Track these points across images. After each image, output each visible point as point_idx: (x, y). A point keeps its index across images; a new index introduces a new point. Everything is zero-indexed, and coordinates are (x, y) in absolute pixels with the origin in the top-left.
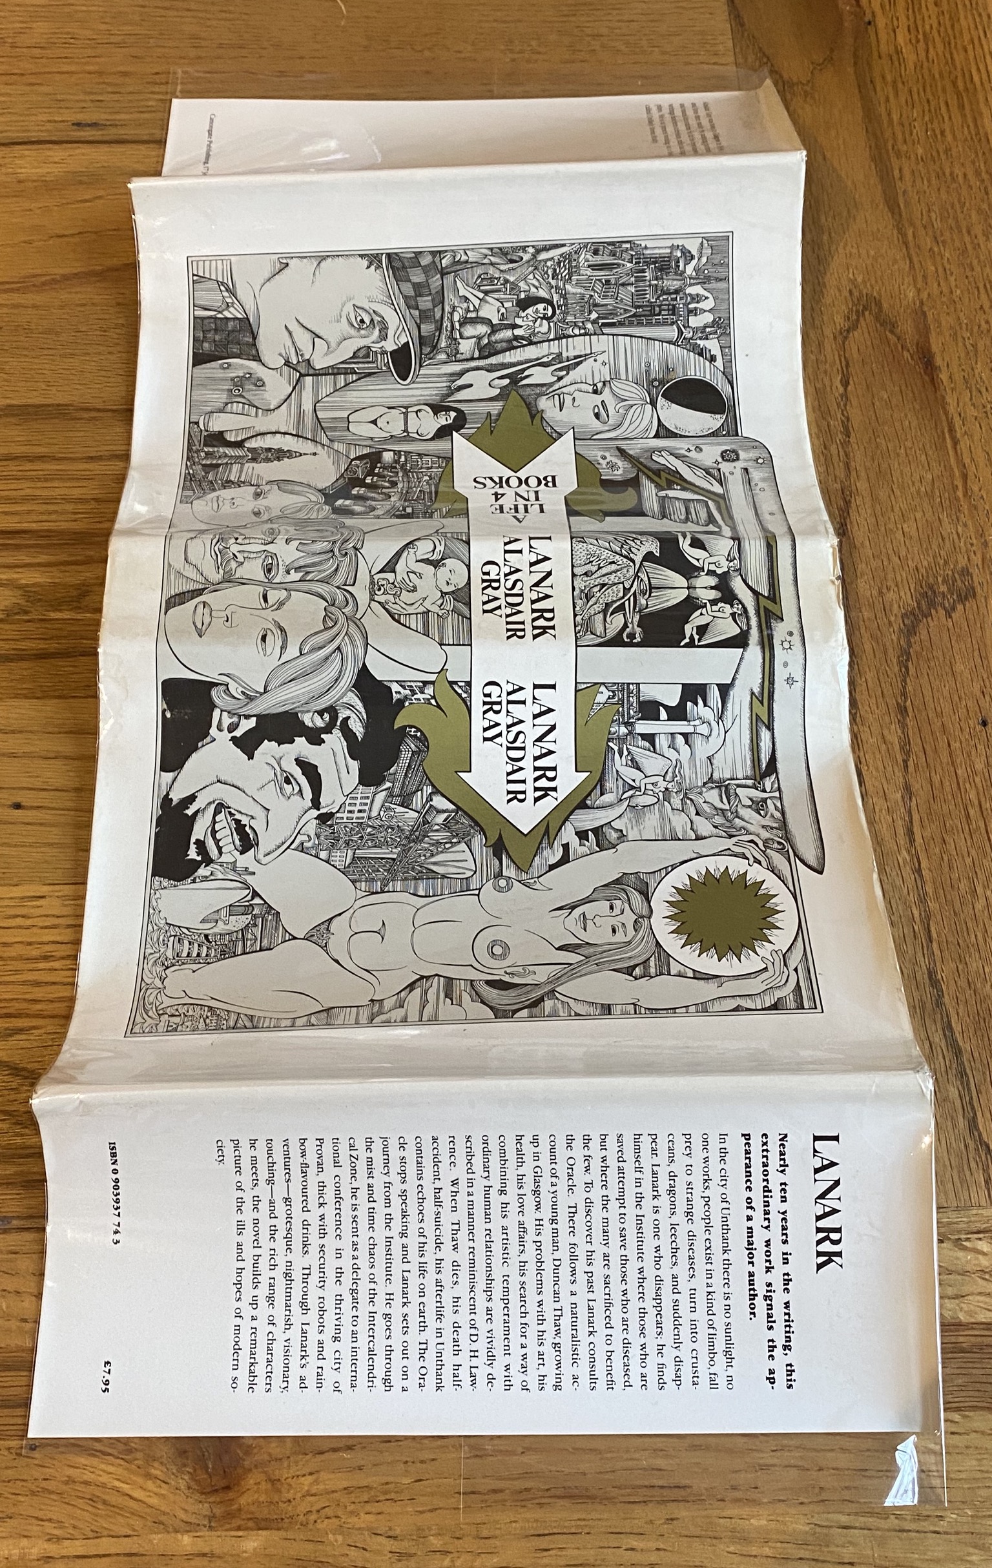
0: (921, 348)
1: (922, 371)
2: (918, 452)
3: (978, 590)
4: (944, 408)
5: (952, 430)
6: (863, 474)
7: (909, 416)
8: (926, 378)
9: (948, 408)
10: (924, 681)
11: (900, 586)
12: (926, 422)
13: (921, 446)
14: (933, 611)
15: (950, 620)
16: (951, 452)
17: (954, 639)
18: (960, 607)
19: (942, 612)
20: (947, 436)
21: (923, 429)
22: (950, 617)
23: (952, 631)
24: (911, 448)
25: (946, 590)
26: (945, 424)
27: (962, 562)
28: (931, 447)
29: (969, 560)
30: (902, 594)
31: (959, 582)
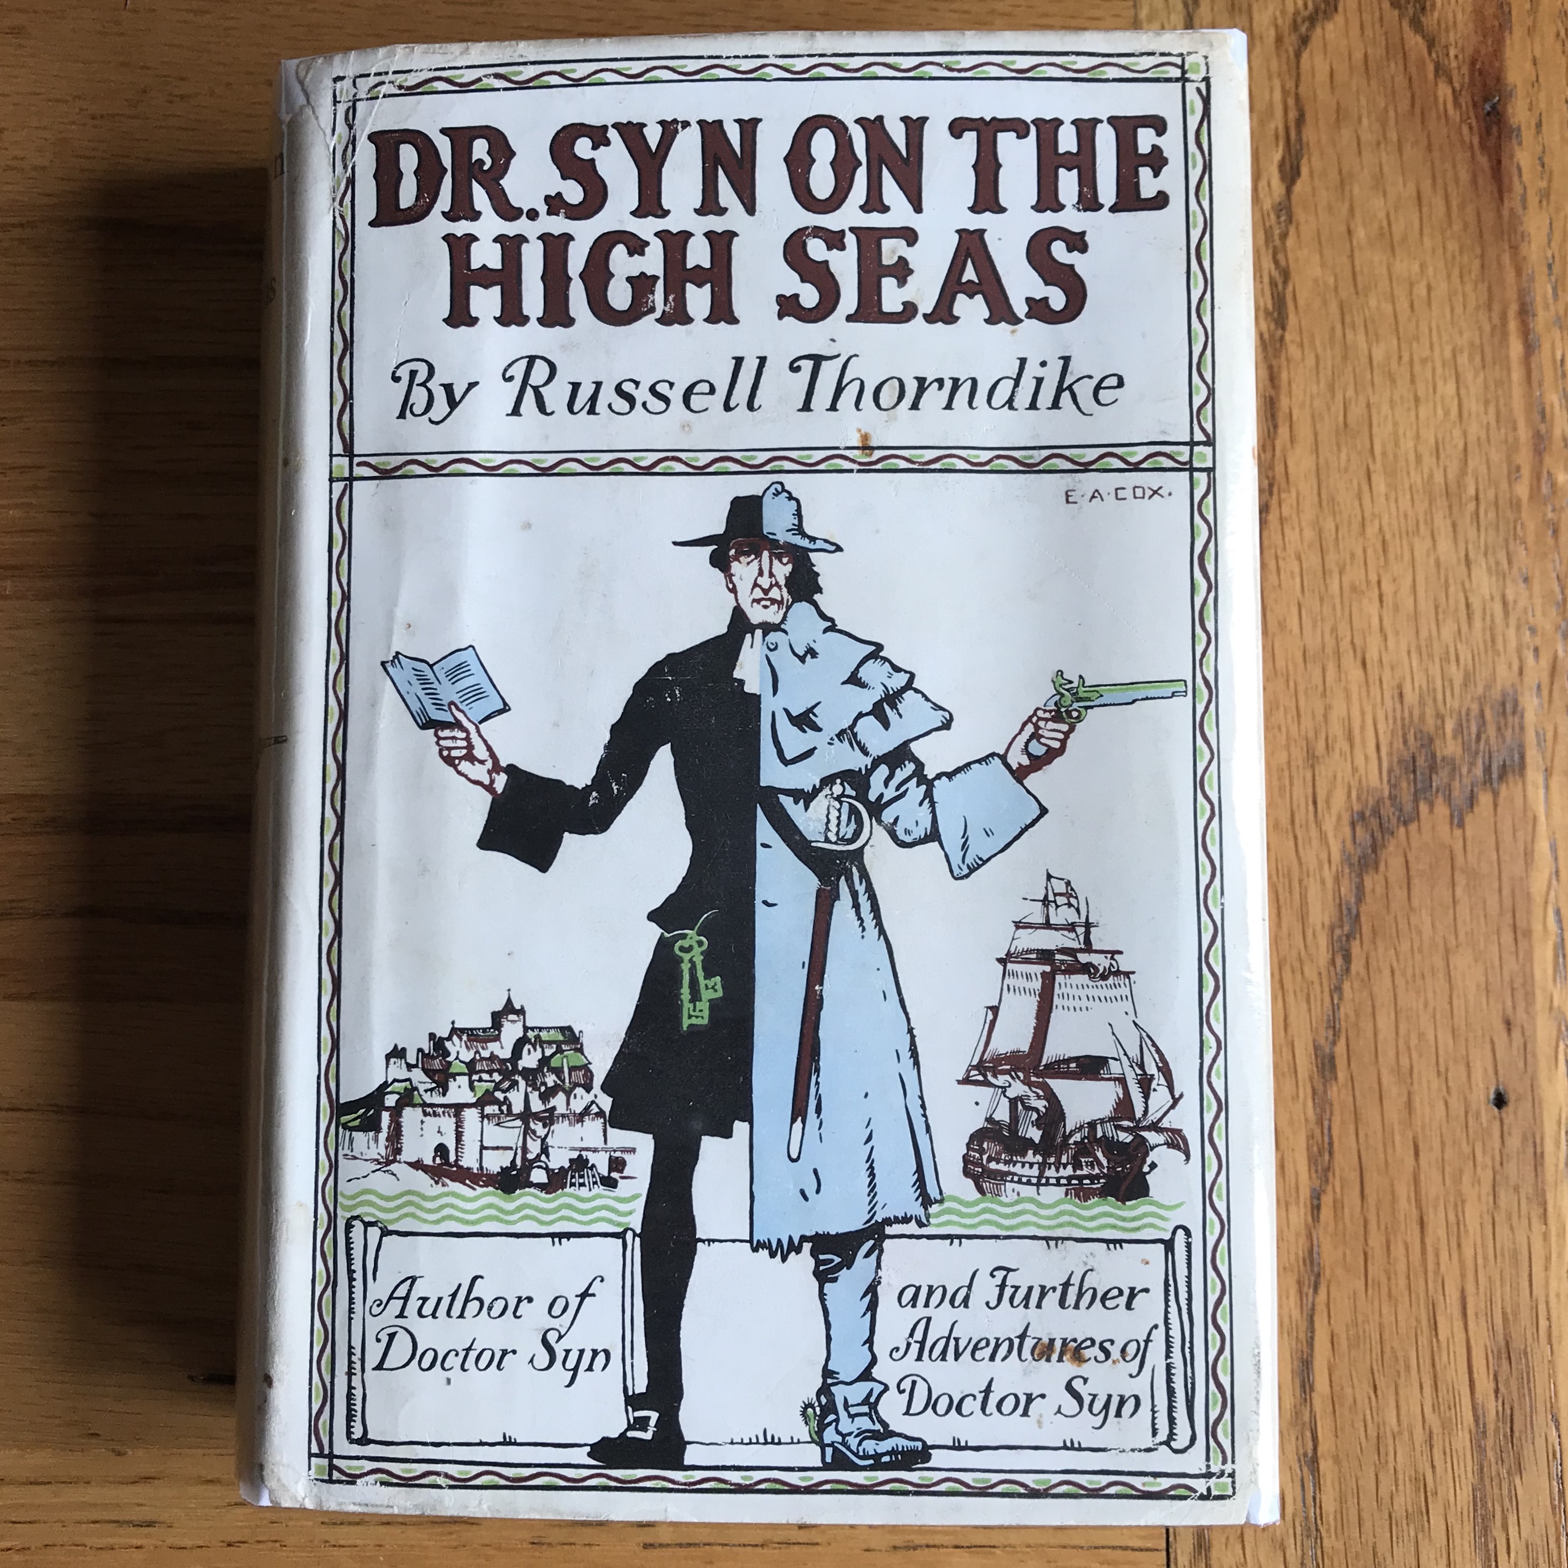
0: (1481, 73)
1: (1476, 140)
2: (1439, 371)
3: (1532, 755)
4: (1514, 249)
5: (1525, 312)
6: (1304, 431)
7: (1430, 271)
8: (1483, 161)
9: (1524, 249)
10: (1382, 987)
11: (1357, 740)
12: (1469, 287)
13: (1448, 354)
14: (1423, 808)
15: (1458, 832)
16: (1517, 375)
17: (1461, 880)
18: (1485, 799)
19: (1442, 810)
20: (1513, 325)
21: (1459, 309)
22: (1461, 825)
23: (1460, 860)
24: (1424, 361)
25: (1459, 750)
26: (1512, 294)
27: (1505, 676)
28: (1471, 359)
29: (1521, 672)
30: (1360, 760)
31: (1491, 731)
